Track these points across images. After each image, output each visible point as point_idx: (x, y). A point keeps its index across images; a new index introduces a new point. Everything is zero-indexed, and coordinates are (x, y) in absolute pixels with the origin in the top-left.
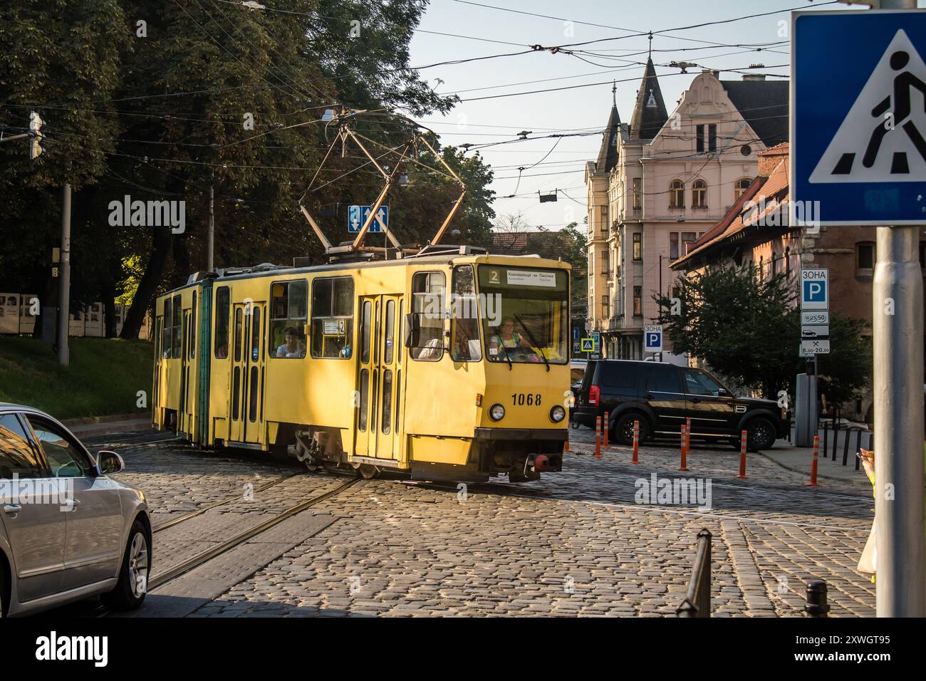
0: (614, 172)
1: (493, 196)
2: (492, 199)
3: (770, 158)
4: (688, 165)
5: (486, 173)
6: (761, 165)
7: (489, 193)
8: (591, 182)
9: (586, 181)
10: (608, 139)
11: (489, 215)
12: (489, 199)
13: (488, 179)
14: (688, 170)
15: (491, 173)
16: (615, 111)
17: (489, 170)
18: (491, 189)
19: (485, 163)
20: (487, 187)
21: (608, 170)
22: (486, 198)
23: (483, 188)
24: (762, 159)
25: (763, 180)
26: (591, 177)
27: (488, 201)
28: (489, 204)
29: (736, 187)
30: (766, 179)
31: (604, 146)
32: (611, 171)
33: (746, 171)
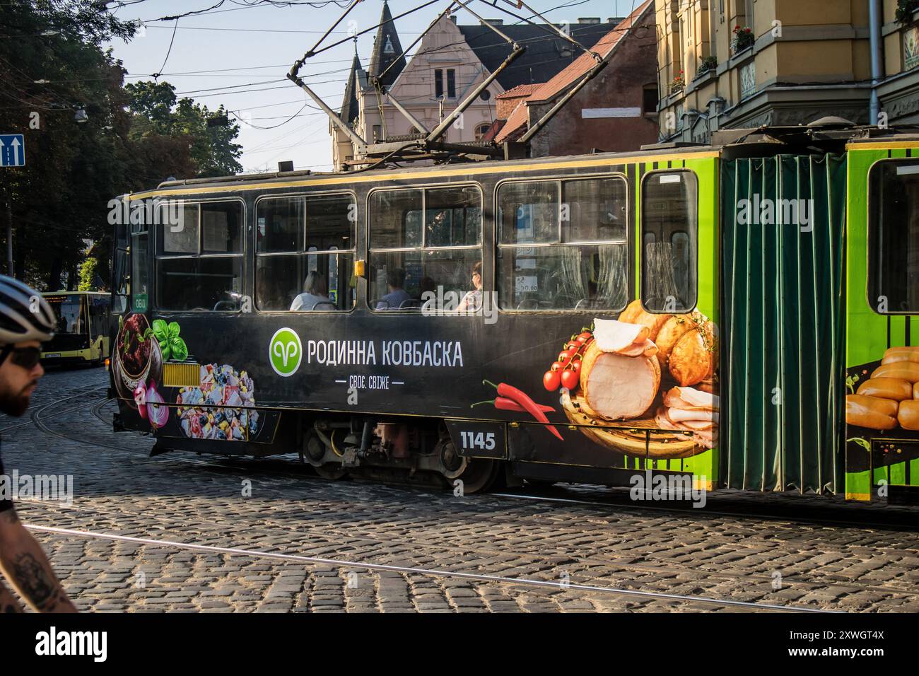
0: (357, 122)
1: (239, 150)
2: (239, 154)
3: (508, 101)
4: (428, 111)
5: (232, 127)
6: (498, 108)
7: (235, 147)
8: (335, 132)
9: (330, 132)
10: (351, 89)
11: (237, 169)
12: (236, 154)
13: (234, 133)
14: (428, 116)
15: (236, 127)
16: (357, 61)
17: (235, 124)
18: (237, 144)
19: (230, 117)
20: (233, 141)
21: (351, 120)
22: (233, 152)
23: (230, 142)
24: (499, 103)
25: (502, 123)
26: (334, 128)
27: (235, 156)
28: (236, 159)
29: (476, 132)
30: (504, 122)
31: (346, 96)
32: (355, 121)
33: (485, 116)
